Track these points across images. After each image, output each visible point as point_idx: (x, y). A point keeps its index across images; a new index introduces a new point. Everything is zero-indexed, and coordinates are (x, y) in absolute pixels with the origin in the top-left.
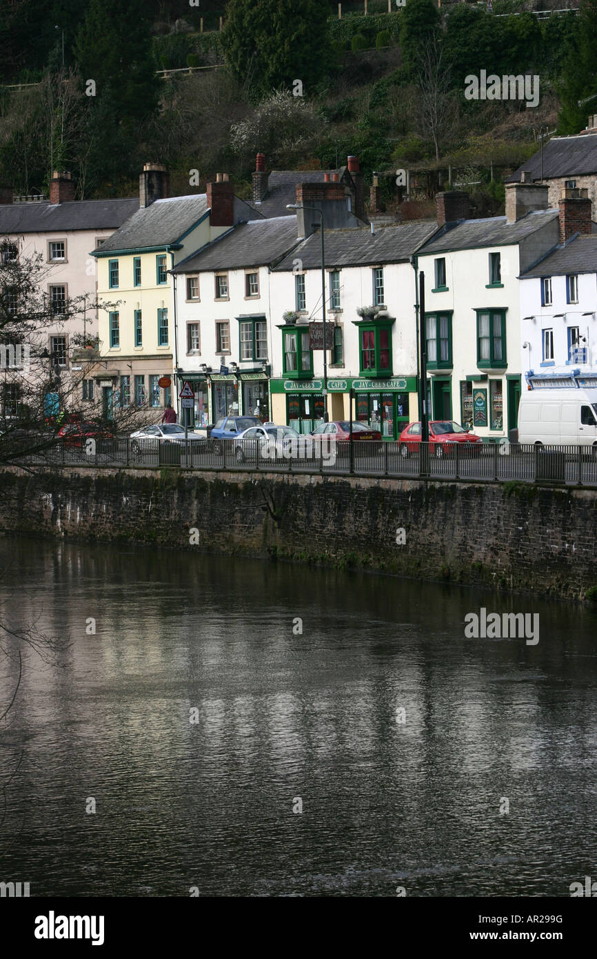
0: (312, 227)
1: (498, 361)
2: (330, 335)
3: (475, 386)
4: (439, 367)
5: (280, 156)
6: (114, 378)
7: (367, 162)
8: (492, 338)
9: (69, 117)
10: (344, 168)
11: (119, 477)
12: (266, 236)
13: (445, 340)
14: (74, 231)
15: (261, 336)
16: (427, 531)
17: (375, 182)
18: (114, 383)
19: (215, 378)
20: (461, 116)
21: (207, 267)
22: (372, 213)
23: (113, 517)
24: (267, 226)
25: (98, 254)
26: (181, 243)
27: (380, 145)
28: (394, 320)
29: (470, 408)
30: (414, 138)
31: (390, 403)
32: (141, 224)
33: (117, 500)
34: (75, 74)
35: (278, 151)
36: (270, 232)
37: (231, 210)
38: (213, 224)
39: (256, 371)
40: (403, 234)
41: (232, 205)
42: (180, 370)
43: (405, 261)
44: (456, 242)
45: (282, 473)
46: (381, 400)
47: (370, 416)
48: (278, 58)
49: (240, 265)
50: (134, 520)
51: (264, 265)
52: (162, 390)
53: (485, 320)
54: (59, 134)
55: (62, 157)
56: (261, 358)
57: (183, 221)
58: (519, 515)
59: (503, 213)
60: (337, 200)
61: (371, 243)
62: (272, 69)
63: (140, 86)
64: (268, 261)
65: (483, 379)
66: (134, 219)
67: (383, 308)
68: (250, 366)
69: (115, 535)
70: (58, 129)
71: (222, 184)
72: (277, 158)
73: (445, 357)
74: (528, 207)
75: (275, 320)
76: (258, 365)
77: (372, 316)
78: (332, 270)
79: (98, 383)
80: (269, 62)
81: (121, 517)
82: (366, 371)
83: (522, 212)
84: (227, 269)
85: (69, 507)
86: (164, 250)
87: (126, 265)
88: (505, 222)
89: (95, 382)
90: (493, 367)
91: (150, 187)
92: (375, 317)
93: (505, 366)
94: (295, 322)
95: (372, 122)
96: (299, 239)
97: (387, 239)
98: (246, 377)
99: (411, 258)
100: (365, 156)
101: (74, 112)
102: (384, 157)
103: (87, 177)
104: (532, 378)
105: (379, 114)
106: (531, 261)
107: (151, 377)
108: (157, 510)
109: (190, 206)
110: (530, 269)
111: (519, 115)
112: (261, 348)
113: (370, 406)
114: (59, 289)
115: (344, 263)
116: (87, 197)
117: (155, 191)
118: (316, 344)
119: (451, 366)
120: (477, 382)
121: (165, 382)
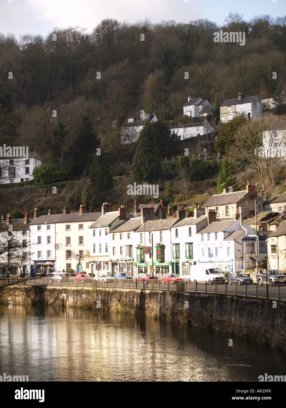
0: (145, 220)
1: (191, 257)
2: (149, 250)
3: (186, 264)
4: (176, 259)
5: (145, 200)
6: (94, 262)
7: (168, 202)
8: (189, 251)
9: (88, 190)
10: (159, 203)
11: (82, 289)
12: (134, 222)
13: (178, 251)
14: (85, 221)
15: (131, 250)
16: (152, 304)
17: (169, 207)
18: (94, 263)
19: (120, 262)
20: (195, 189)
21: (118, 231)
22: (168, 216)
23: (80, 300)
24: (134, 220)
25: (91, 227)
26: (111, 225)
27: (171, 197)
28: (165, 246)
29: (184, 270)
30: (181, 195)
31: (164, 269)
32: (102, 219)
33: (81, 296)
34: (89, 178)
35: (144, 199)
36: (135, 222)
37: (125, 215)
38: (120, 219)
39: (130, 260)
40: (168, 222)
41: (125, 214)
42: (111, 260)
43: (168, 229)
44: (181, 224)
45: (120, 288)
46: (162, 268)
47: (159, 272)
48: (147, 173)
49: (126, 230)
50: (85, 301)
51: (132, 231)
52: (106, 265)
53: (188, 245)
54: (85, 195)
55: (86, 201)
56: (131, 256)
57: (112, 218)
58: (173, 300)
59: (193, 216)
60: (152, 213)
61: (160, 224)
62: (145, 176)
63: (108, 181)
64: (133, 230)
65: (187, 262)
66: (100, 218)
67: (162, 242)
68: (129, 258)
69: (81, 305)
70: (84, 193)
71: (123, 208)
72: (144, 201)
73: (178, 256)
74: (200, 214)
75: (135, 246)
76: (130, 258)
77: (159, 245)
78: (149, 232)
79: (90, 263)
80: (145, 174)
81: (82, 300)
82: (158, 260)
83: (198, 216)
84: (122, 232)
85: (70, 297)
86: (107, 227)
87: (97, 230)
88: (194, 219)
89: (89, 263)
90: (189, 258)
91: (105, 209)
92: (160, 245)
93: (192, 258)
94: (139, 246)
95: (169, 191)
96: (142, 223)
97: (164, 223)
98: (128, 262)
99: (169, 229)
100: (167, 200)
101: (88, 189)
102: (172, 200)
103: (92, 206)
104: (199, 262)
105: (172, 189)
106: (199, 229)
107: (104, 262)
108: (91, 299)
109: (114, 215)
110: (199, 232)
111: (211, 188)
112: (131, 254)
113: (159, 270)
114: (81, 237)
115: (152, 230)
116: (92, 212)
117: (106, 210)
118: (146, 252)
119: (179, 258)
120: (186, 263)
121: (107, 263)
